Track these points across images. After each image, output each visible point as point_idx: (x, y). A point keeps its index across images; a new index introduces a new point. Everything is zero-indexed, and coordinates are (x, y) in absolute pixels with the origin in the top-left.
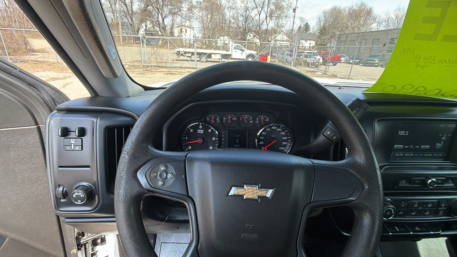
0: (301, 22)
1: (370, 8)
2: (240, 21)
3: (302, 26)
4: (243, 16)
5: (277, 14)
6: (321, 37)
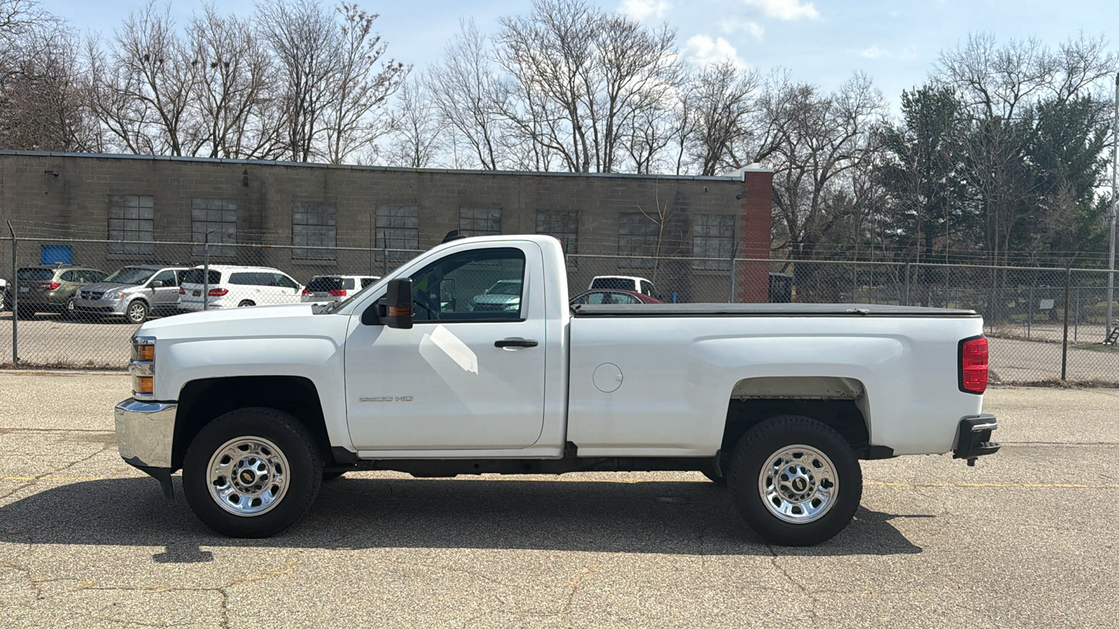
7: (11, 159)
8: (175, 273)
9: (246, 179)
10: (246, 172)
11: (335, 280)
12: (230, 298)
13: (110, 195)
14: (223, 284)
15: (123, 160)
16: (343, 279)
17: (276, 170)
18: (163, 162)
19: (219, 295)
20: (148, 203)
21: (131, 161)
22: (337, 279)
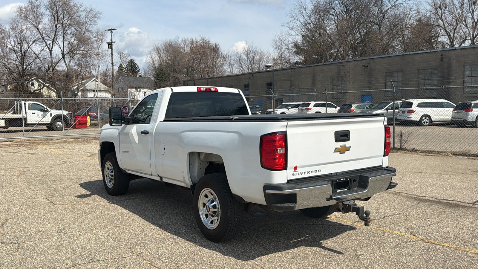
0: (121, 59)
1: (215, 45)
2: (10, 59)
3: (124, 65)
4: (16, 52)
5: (82, 50)
6: (159, 84)
7: (352, 63)
8: (399, 104)
9: (442, 58)
10: (442, 55)
11: (468, 104)
12: (417, 114)
13: (386, 72)
14: (414, 108)
15: (391, 57)
16: (472, 103)
17: (456, 52)
18: (407, 55)
19: (412, 113)
20: (400, 74)
21: (394, 57)
22: (469, 103)
